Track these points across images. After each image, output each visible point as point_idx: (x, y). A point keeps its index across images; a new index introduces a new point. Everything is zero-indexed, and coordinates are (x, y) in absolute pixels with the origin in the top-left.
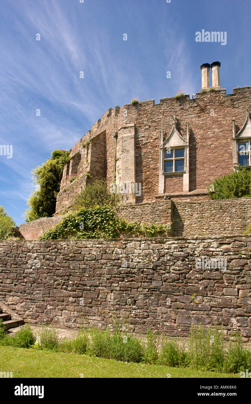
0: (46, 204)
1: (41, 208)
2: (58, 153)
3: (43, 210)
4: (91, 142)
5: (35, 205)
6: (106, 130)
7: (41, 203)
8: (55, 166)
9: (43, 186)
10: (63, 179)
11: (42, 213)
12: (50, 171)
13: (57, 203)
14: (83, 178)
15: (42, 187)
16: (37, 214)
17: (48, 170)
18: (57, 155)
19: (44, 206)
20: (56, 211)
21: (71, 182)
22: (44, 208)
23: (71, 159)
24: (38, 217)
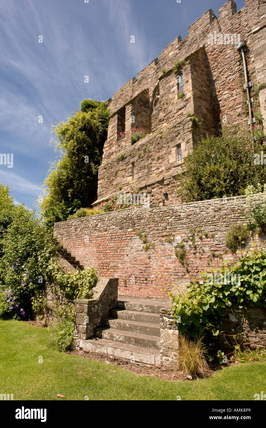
0: (78, 184)
1: (70, 190)
2: (90, 103)
3: (74, 196)
4: (188, 62)
5: (60, 185)
6: (206, 45)
7: (70, 182)
8: (89, 122)
9: (74, 153)
10: (108, 140)
11: (72, 200)
12: (81, 130)
13: (99, 182)
14: (182, 127)
15: (72, 154)
16: (63, 201)
17: (79, 127)
18: (88, 107)
19: (74, 189)
20: (98, 197)
21: (134, 142)
22: (73, 192)
23: (127, 104)
24: (66, 207)
